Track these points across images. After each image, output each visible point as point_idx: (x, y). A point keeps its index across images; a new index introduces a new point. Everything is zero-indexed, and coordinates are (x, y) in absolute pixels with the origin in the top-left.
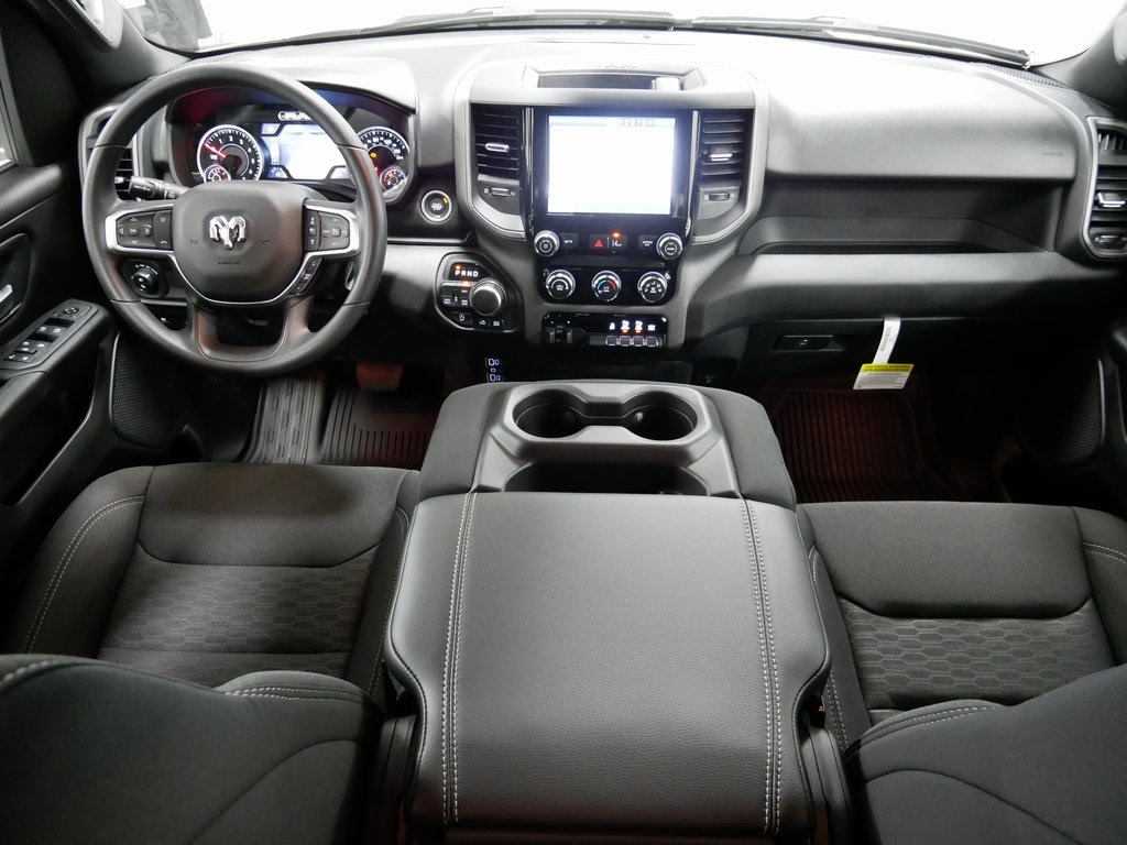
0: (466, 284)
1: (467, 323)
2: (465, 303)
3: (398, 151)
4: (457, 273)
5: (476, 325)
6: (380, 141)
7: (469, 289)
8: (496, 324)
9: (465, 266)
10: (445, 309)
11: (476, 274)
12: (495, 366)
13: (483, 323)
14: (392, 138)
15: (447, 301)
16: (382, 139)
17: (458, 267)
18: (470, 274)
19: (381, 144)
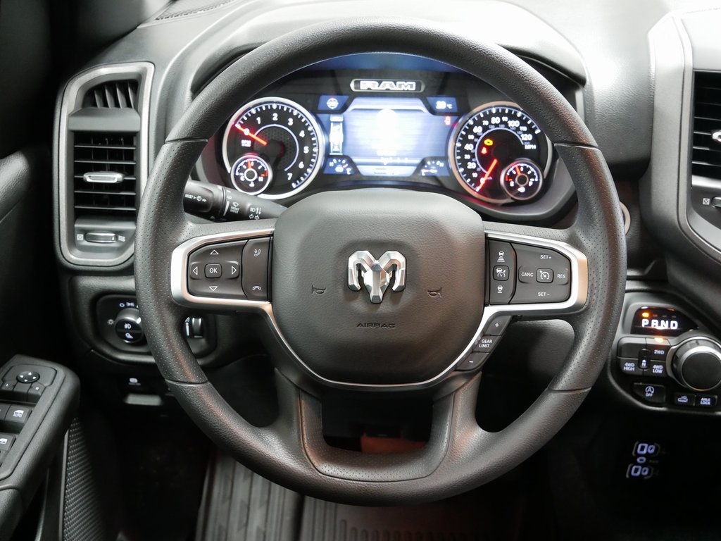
0: (659, 340)
1: (657, 400)
2: (658, 369)
3: (529, 137)
4: (645, 323)
5: (671, 402)
6: (502, 122)
7: (666, 348)
8: (705, 401)
9: (658, 314)
10: (625, 379)
11: (674, 325)
12: (647, 455)
13: (684, 399)
14: (520, 119)
15: (629, 367)
16: (505, 119)
17: (646, 315)
18: (664, 325)
19: (502, 127)
